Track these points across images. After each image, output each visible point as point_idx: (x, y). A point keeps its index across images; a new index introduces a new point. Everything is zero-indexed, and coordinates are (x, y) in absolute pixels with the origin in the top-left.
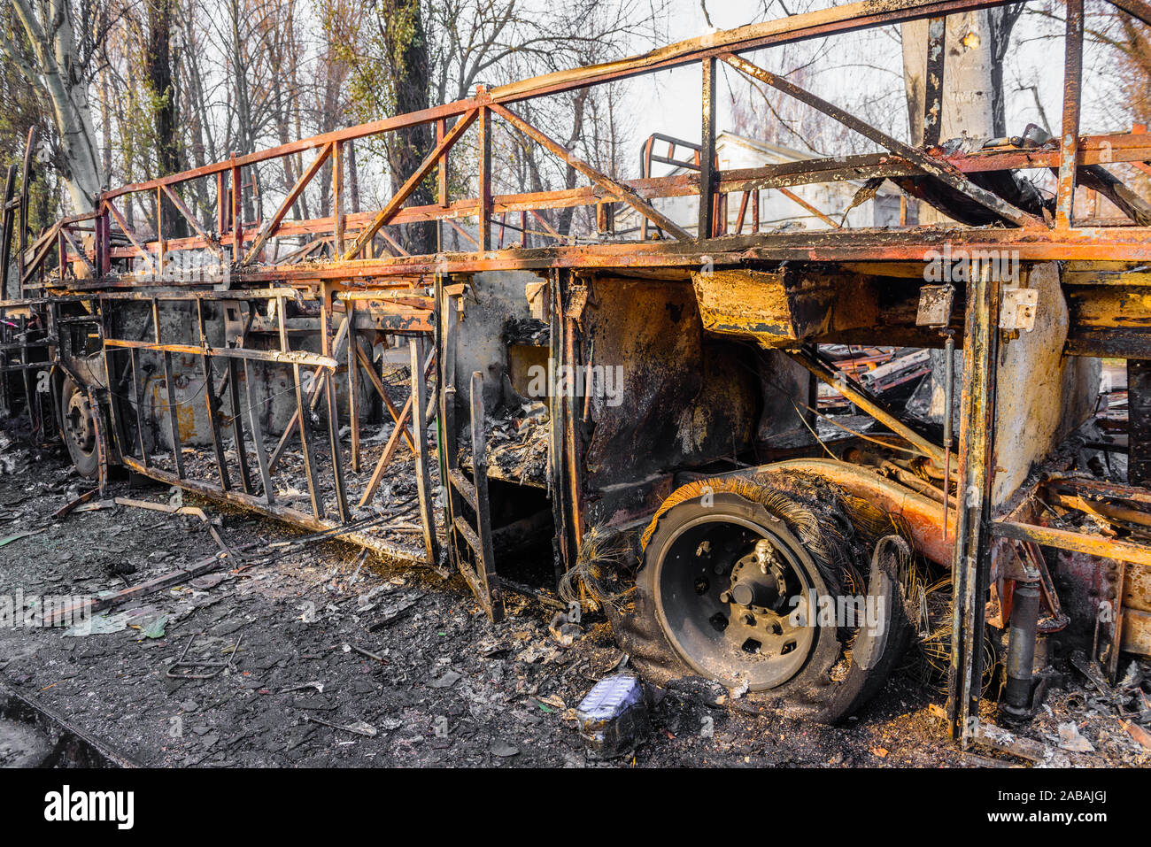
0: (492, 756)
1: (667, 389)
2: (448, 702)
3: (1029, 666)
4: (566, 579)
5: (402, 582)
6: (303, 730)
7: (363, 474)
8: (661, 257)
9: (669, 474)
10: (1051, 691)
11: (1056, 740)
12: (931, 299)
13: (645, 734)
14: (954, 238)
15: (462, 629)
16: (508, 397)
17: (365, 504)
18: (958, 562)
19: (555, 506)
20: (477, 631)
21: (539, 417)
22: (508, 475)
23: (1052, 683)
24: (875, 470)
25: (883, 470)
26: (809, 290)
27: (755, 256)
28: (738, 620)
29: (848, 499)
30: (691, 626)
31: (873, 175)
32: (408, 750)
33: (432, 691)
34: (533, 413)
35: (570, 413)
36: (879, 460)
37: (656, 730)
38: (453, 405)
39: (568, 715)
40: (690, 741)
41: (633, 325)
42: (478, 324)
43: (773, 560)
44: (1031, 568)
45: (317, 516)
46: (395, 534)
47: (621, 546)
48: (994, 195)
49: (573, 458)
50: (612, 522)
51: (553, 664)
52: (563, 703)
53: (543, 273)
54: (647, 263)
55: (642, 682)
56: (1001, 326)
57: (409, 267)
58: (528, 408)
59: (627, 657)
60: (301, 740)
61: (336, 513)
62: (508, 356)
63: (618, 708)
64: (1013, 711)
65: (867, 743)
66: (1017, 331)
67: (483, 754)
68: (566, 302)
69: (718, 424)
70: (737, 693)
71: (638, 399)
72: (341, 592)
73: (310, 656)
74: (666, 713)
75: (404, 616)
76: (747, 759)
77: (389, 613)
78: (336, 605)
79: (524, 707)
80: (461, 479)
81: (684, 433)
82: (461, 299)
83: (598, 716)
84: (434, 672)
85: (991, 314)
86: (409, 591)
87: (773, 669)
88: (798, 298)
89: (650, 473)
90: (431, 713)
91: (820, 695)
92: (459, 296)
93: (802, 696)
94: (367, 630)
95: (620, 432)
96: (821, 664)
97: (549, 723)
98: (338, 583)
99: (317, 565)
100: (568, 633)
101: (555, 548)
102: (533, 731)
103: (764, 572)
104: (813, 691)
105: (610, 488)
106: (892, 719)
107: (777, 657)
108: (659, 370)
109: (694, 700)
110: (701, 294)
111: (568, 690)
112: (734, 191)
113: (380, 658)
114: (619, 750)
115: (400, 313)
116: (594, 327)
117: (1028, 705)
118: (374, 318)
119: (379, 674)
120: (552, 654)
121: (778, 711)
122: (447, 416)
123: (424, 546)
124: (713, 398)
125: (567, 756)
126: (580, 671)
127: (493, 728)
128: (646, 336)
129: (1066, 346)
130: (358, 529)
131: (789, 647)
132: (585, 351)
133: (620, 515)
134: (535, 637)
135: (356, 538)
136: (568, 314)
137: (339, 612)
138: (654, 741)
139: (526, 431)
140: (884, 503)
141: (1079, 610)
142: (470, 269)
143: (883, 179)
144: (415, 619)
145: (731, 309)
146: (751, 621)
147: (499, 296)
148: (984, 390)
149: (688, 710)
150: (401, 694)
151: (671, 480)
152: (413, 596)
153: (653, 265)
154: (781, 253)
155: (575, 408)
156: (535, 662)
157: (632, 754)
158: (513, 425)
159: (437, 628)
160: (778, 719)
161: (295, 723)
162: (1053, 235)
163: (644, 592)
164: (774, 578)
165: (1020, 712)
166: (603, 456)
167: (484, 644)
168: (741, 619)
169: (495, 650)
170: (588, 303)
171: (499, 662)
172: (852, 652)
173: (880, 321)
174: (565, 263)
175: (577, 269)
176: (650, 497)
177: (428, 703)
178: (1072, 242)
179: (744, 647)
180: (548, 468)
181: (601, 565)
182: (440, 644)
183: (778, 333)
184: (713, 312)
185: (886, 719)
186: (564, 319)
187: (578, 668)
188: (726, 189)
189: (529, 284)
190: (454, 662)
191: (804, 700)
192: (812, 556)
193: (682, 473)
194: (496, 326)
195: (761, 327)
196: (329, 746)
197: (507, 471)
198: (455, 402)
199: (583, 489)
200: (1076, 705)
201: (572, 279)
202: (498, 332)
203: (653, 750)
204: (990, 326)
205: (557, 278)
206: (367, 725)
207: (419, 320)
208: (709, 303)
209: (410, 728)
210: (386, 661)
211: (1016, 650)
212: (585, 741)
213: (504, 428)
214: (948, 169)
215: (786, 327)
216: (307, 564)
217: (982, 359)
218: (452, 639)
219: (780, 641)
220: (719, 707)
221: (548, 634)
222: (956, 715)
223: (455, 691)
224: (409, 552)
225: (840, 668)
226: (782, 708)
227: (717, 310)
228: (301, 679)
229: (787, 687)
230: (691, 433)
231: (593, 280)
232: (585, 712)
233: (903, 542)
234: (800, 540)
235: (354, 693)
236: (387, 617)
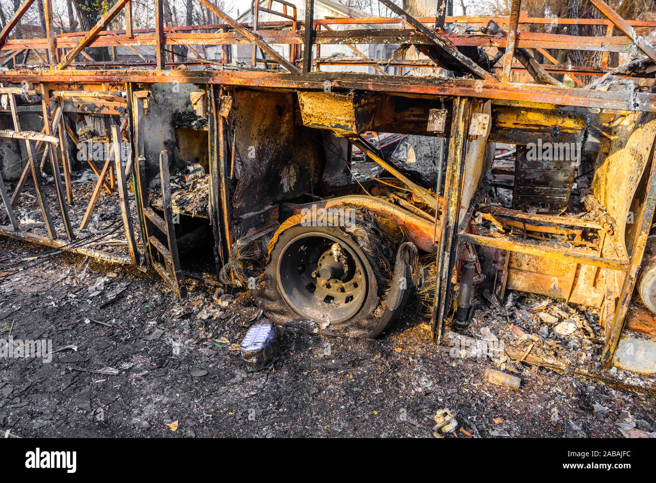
0: (192, 378)
1: (276, 156)
2: (159, 348)
3: (468, 301)
4: (223, 271)
5: (115, 275)
6: (70, 377)
7: (76, 206)
8: (280, 82)
9: (277, 205)
10: (476, 311)
11: (480, 336)
12: (435, 116)
13: (279, 354)
14: (449, 83)
15: (159, 303)
16: (177, 161)
17: (84, 228)
18: (441, 255)
19: (214, 229)
20: (169, 303)
21: (199, 174)
22: (183, 211)
23: (477, 307)
24: (388, 200)
25: (392, 199)
26: (365, 105)
27: (337, 85)
28: (321, 286)
29: (379, 219)
30: (297, 292)
31: (406, 42)
32: (140, 380)
33: (148, 342)
34: (194, 171)
35: (222, 174)
36: (388, 193)
37: (283, 351)
38: (144, 168)
39: (234, 347)
40: (302, 355)
41: (257, 119)
42: (156, 115)
43: (341, 254)
44: (472, 254)
45: (52, 238)
46: (107, 246)
47: (253, 249)
48: (471, 61)
49: (225, 201)
50: (247, 235)
51: (219, 319)
52: (228, 341)
53: (202, 86)
54: (270, 85)
55: (274, 326)
56: (470, 133)
57: (107, 77)
58: (191, 168)
59: (262, 311)
60: (69, 383)
61: (64, 234)
62: (176, 135)
63: (264, 343)
64: (460, 323)
65: (392, 346)
66: (477, 136)
67: (186, 377)
68: (218, 107)
69: (302, 174)
70: (324, 326)
71: (260, 163)
72: (75, 285)
73: (63, 328)
74: (287, 341)
75: (120, 297)
76: (333, 361)
77: (110, 296)
78: (74, 293)
79: (206, 346)
80: (153, 214)
81: (284, 181)
82: (145, 100)
83: (253, 349)
84: (147, 330)
85: (465, 126)
86: (120, 281)
87: (342, 312)
88: (359, 110)
89: (266, 205)
90: (150, 356)
91: (368, 324)
92: (145, 98)
93: (359, 325)
94: (98, 308)
95: (251, 184)
96: (369, 308)
97: (221, 353)
98: (72, 279)
99: (55, 268)
100: (225, 300)
101: (215, 253)
102: (213, 359)
103: (337, 261)
104: (365, 322)
105: (245, 216)
106: (402, 332)
107: (343, 305)
108: (272, 145)
109: (302, 332)
110: (303, 105)
111: (230, 333)
112: (325, 44)
113: (111, 326)
114: (265, 365)
115: (94, 102)
116: (235, 121)
117: (467, 319)
118: (76, 105)
119: (111, 335)
120: (218, 313)
121: (347, 334)
122: (140, 175)
123: (128, 253)
124: (299, 159)
125: (236, 372)
126: (236, 321)
127: (189, 360)
128: (264, 125)
129: (489, 137)
130: (83, 245)
131: (349, 299)
132: (230, 136)
133: (252, 231)
134: (205, 304)
135: (81, 251)
136: (220, 114)
137: (77, 298)
138: (283, 357)
139: (192, 183)
140: (395, 219)
141: (488, 270)
142: (151, 81)
143: (411, 45)
144: (128, 298)
145: (320, 114)
146: (329, 286)
147: (169, 97)
148: (459, 167)
149: (299, 338)
150: (128, 346)
151: (278, 208)
152: (124, 284)
153: (274, 86)
154: (352, 84)
155: (225, 171)
156: (208, 318)
157: (272, 366)
158: (182, 179)
159: (144, 303)
160: (347, 338)
161: (63, 373)
162: (500, 86)
163: (270, 276)
164: (341, 264)
165: (463, 323)
166: (241, 197)
167: (175, 310)
168: (323, 285)
169: (183, 314)
170: (232, 107)
171: (187, 321)
172: (385, 301)
173: (395, 120)
174: (217, 81)
175: (225, 85)
176: (267, 219)
177: (147, 350)
178: (509, 90)
179: (325, 301)
180: (209, 206)
181: (244, 262)
182: (147, 313)
183: (347, 130)
184: (310, 116)
185: (400, 332)
186: (217, 117)
187: (234, 320)
188: (320, 42)
189: (193, 93)
190: (159, 324)
191: (359, 326)
192: (365, 253)
193: (284, 204)
194: (167, 116)
195: (338, 126)
196: (89, 384)
197: (183, 209)
198: (146, 166)
199: (231, 218)
200: (487, 317)
201: (221, 91)
202: (169, 120)
203: (283, 362)
204: (464, 133)
205: (212, 90)
206: (111, 369)
207: (108, 107)
208: (308, 111)
209: (138, 366)
210: (113, 327)
211: (463, 294)
212: (246, 363)
213: (177, 181)
214: (448, 43)
215: (352, 127)
216: (48, 268)
217: (459, 150)
218: (154, 309)
219: (344, 296)
220: (315, 334)
221: (212, 301)
222: (435, 329)
223: (162, 341)
224: (120, 258)
225: (378, 310)
226: (348, 332)
227: (312, 115)
228: (60, 344)
229: (352, 321)
230: (288, 181)
231: (235, 92)
232: (245, 347)
233: (414, 246)
234: (359, 245)
235: (98, 349)
236: (110, 299)
